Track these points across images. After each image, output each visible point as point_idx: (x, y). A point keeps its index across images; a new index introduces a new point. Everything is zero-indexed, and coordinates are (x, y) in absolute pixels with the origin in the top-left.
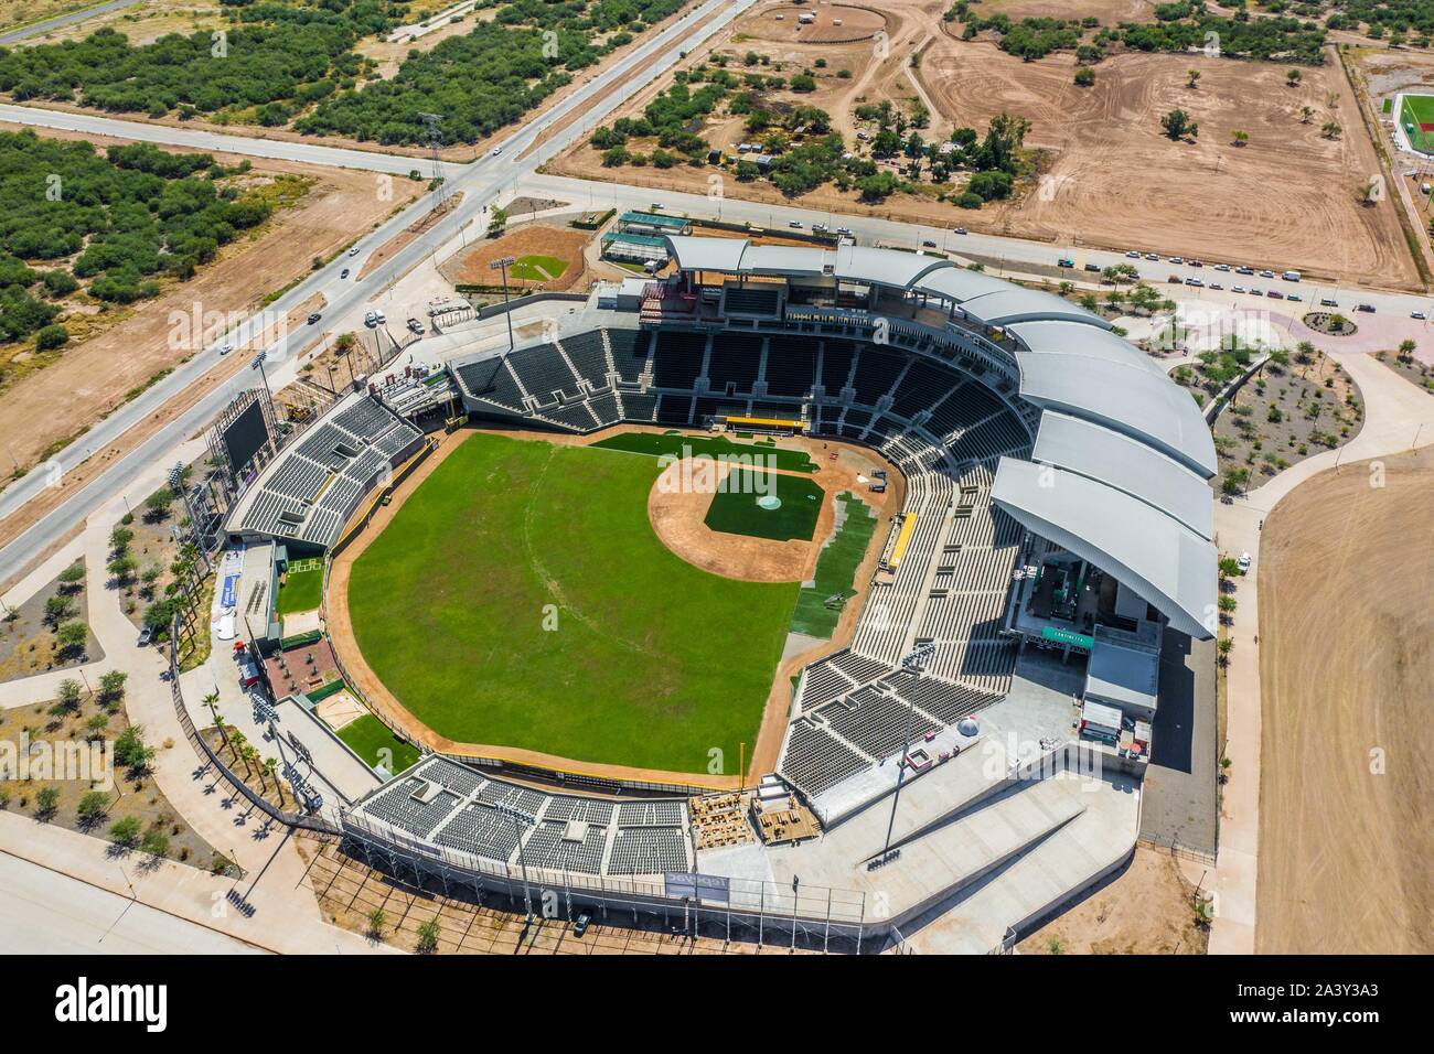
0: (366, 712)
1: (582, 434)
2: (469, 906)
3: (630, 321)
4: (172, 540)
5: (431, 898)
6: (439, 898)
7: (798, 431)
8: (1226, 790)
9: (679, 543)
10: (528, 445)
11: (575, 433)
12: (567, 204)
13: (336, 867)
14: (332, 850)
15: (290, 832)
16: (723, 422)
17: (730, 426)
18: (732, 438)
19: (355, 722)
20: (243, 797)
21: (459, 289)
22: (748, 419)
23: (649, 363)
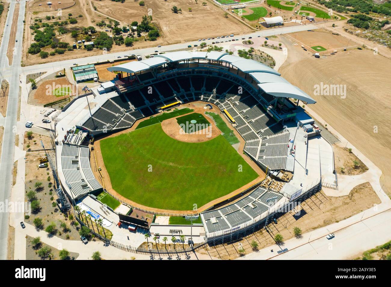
0: (169, 217)
1: (130, 128)
2: (251, 235)
3: (114, 94)
4: (52, 213)
5: (242, 239)
6: (243, 238)
7: (179, 104)
8: (328, 130)
9: (186, 140)
10: (119, 137)
11: (128, 128)
12: (46, 72)
13: (215, 250)
14: (208, 247)
15: (194, 252)
16: (161, 109)
17: (163, 109)
18: (166, 112)
19: (169, 221)
20: (172, 254)
21: (45, 106)
22: (166, 106)
23: (129, 103)
